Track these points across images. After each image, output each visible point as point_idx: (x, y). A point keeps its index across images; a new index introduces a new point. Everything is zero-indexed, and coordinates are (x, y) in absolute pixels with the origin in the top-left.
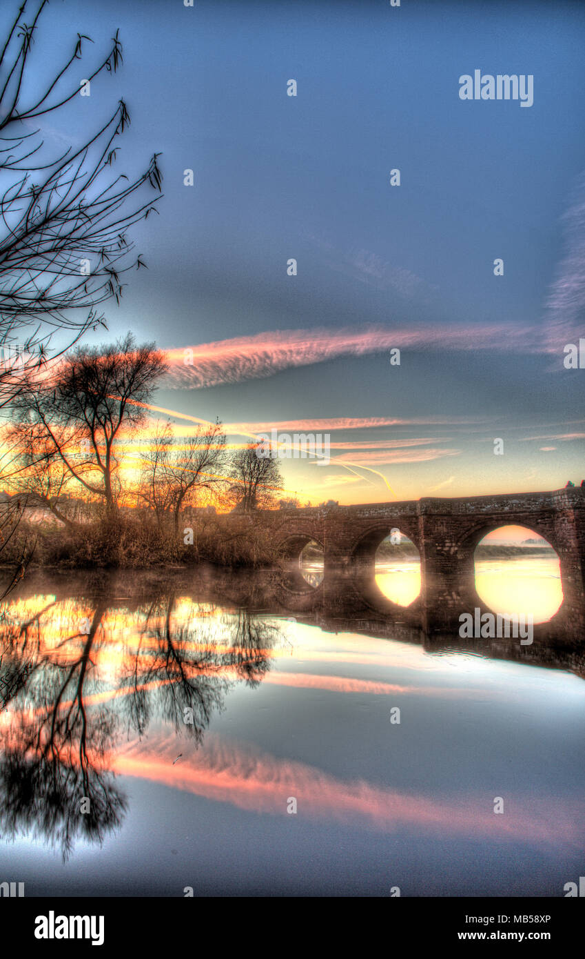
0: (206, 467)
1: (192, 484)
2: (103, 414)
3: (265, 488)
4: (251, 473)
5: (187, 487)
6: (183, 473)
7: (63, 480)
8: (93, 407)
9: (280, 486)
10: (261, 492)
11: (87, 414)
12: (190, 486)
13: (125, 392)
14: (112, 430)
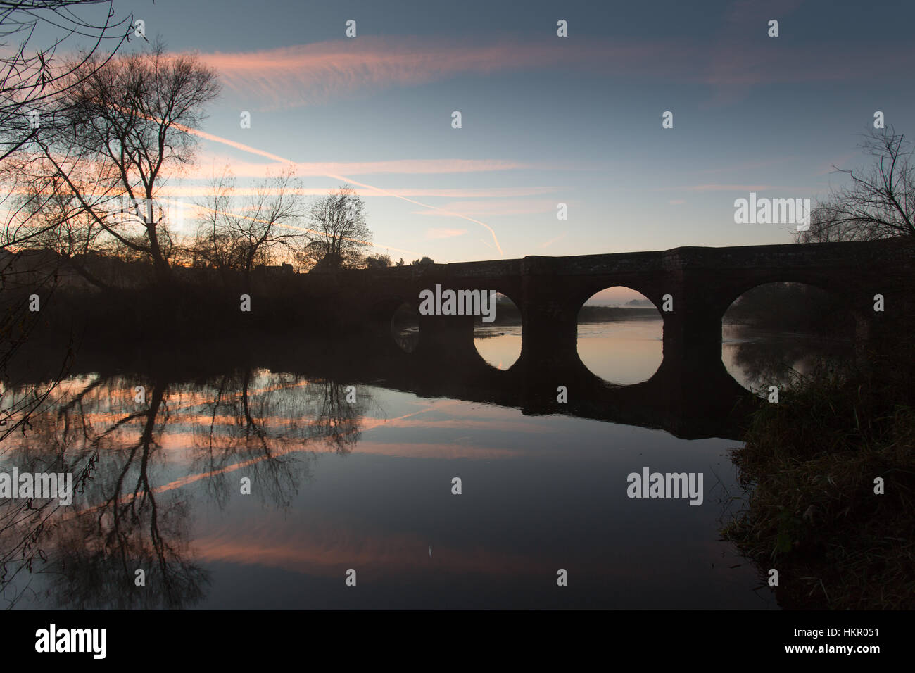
0: (280, 219)
1: (263, 239)
2: (135, 149)
3: (351, 243)
4: (334, 225)
5: (259, 243)
6: (252, 226)
7: (89, 234)
8: (118, 137)
9: (368, 241)
10: (347, 249)
11: (111, 146)
12: (261, 242)
13: (164, 120)
14: (151, 169)
